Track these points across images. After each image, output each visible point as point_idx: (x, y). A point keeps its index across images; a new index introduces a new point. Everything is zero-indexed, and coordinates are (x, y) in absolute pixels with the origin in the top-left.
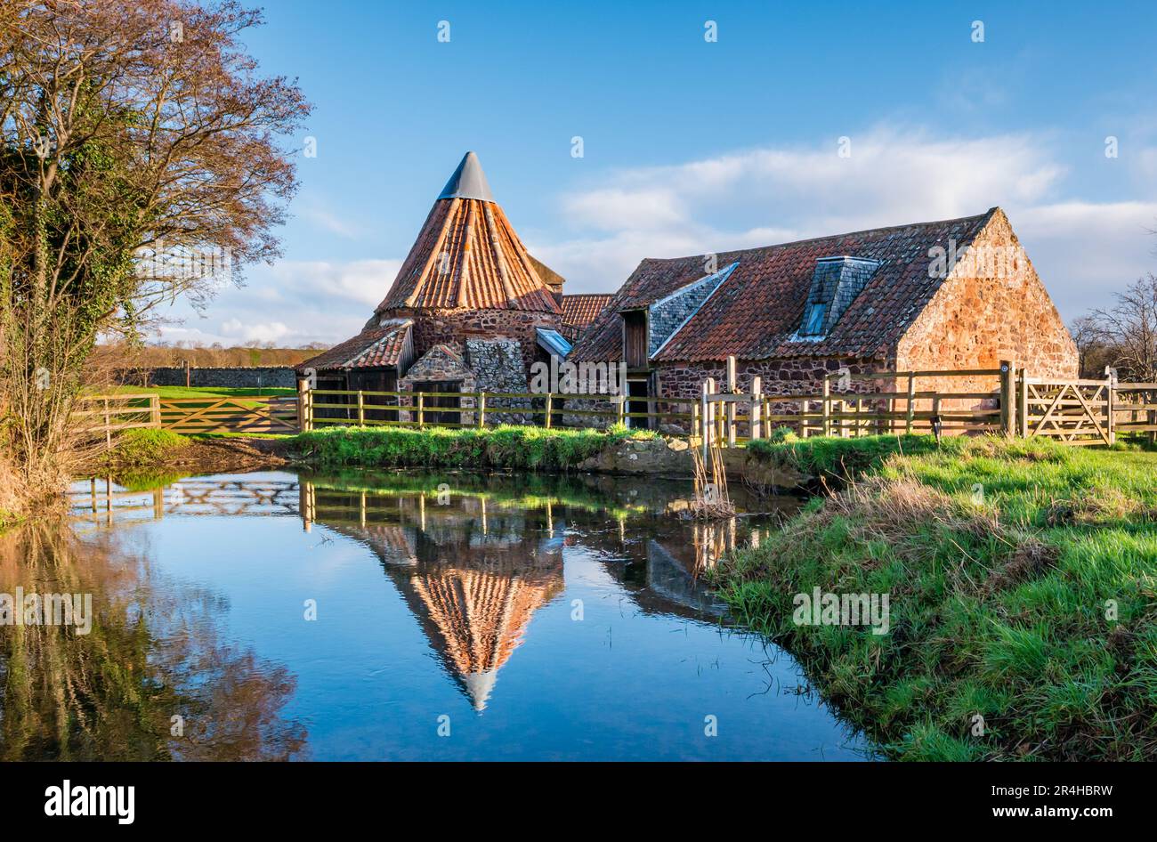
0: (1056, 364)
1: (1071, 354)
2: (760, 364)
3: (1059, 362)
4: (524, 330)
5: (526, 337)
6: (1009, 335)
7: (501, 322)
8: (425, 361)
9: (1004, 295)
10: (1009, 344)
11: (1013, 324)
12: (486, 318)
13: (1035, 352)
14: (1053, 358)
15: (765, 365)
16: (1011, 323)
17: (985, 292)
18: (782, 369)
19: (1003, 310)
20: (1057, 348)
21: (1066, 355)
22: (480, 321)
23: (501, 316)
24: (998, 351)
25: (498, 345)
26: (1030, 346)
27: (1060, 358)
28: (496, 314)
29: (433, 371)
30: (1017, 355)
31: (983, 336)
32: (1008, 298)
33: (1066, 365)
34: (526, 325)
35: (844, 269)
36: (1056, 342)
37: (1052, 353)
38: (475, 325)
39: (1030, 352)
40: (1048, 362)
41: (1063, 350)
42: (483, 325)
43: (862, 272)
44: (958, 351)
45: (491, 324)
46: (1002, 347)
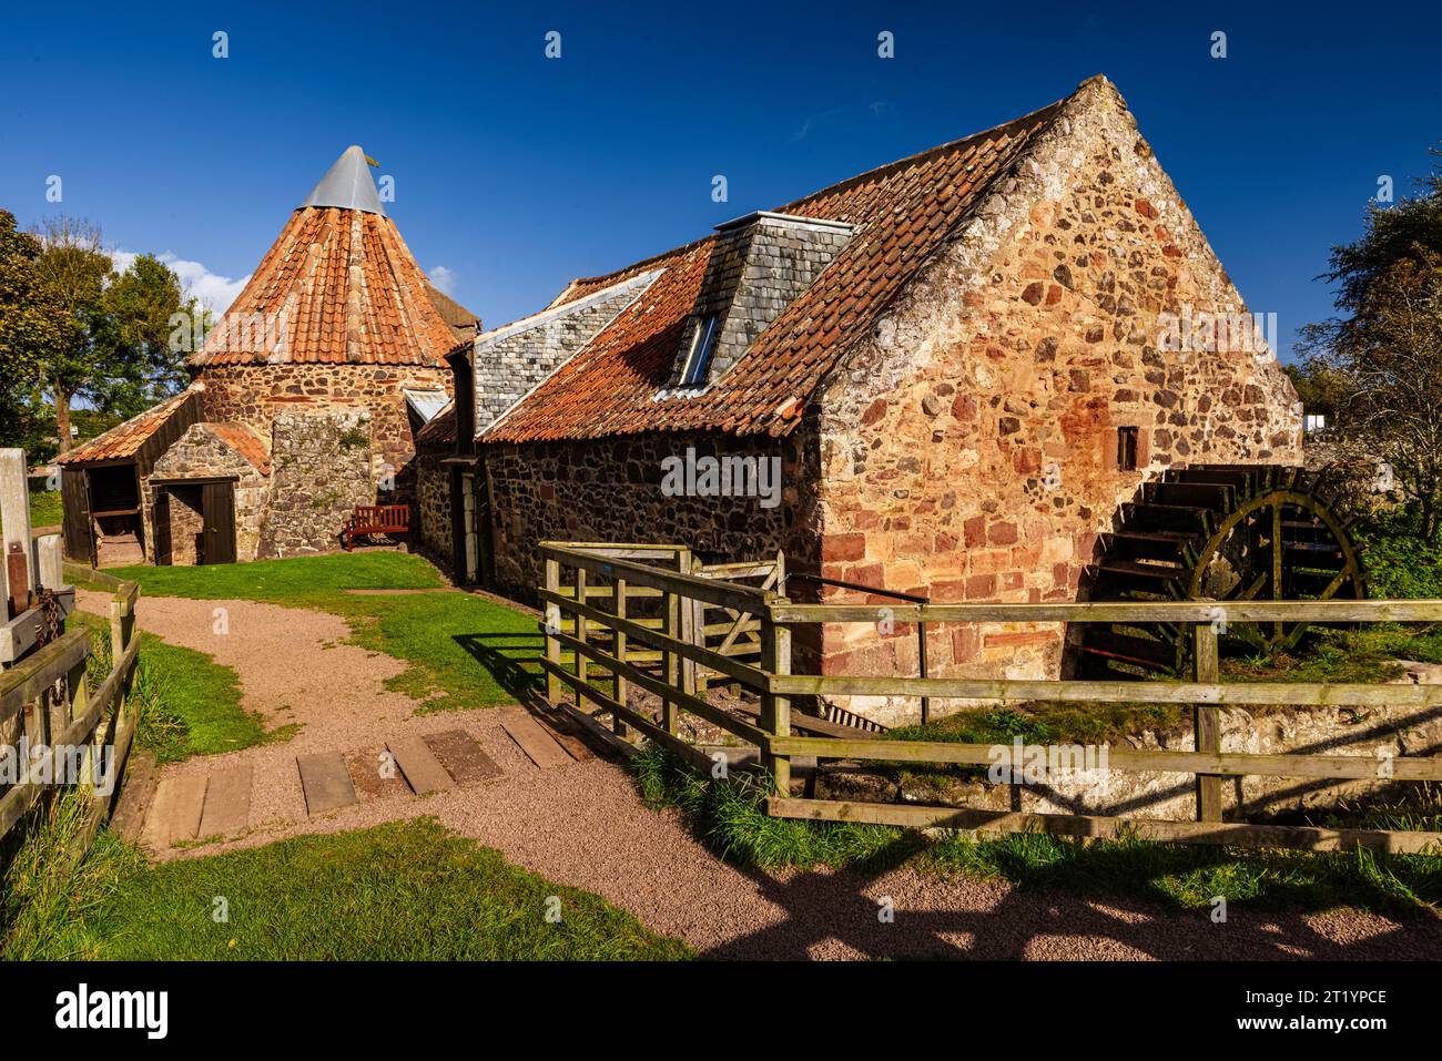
0: (1254, 429)
1: (1286, 407)
2: (601, 447)
3: (1259, 425)
4: (379, 394)
5: (384, 404)
6: (1140, 369)
7: (336, 383)
8: (178, 449)
9: (1124, 278)
10: (1141, 390)
11: (1148, 344)
12: (308, 378)
13: (1204, 404)
14: (1246, 416)
15: (607, 450)
16: (1144, 340)
17: (1074, 269)
18: (629, 460)
19: (1123, 312)
20: (1254, 394)
21: (1274, 409)
22: (299, 382)
23: (336, 373)
24: (1113, 406)
25: (329, 419)
26: (1191, 393)
27: (1262, 416)
28: (326, 370)
29: (189, 464)
30: (1162, 413)
31: (1072, 373)
32: (1133, 284)
33: (1276, 430)
34: (384, 387)
35: (757, 238)
36: (1251, 381)
37: (1242, 406)
38: (290, 389)
39: (1191, 407)
40: (1236, 425)
41: (1268, 398)
42: (304, 388)
43: (808, 246)
44: (1007, 409)
45: (317, 386)
46: (1123, 396)
